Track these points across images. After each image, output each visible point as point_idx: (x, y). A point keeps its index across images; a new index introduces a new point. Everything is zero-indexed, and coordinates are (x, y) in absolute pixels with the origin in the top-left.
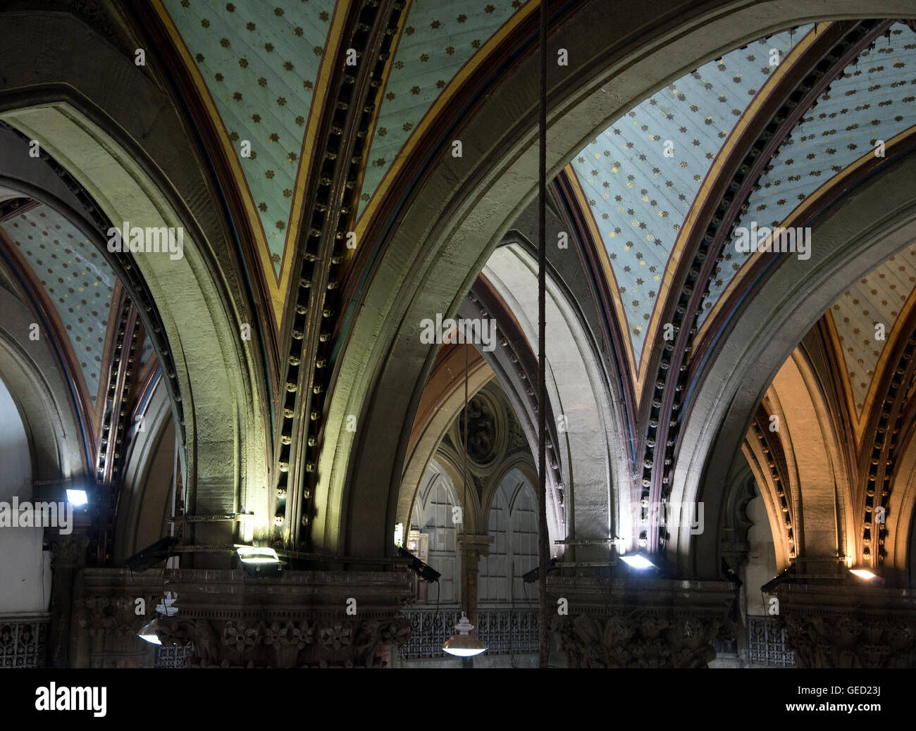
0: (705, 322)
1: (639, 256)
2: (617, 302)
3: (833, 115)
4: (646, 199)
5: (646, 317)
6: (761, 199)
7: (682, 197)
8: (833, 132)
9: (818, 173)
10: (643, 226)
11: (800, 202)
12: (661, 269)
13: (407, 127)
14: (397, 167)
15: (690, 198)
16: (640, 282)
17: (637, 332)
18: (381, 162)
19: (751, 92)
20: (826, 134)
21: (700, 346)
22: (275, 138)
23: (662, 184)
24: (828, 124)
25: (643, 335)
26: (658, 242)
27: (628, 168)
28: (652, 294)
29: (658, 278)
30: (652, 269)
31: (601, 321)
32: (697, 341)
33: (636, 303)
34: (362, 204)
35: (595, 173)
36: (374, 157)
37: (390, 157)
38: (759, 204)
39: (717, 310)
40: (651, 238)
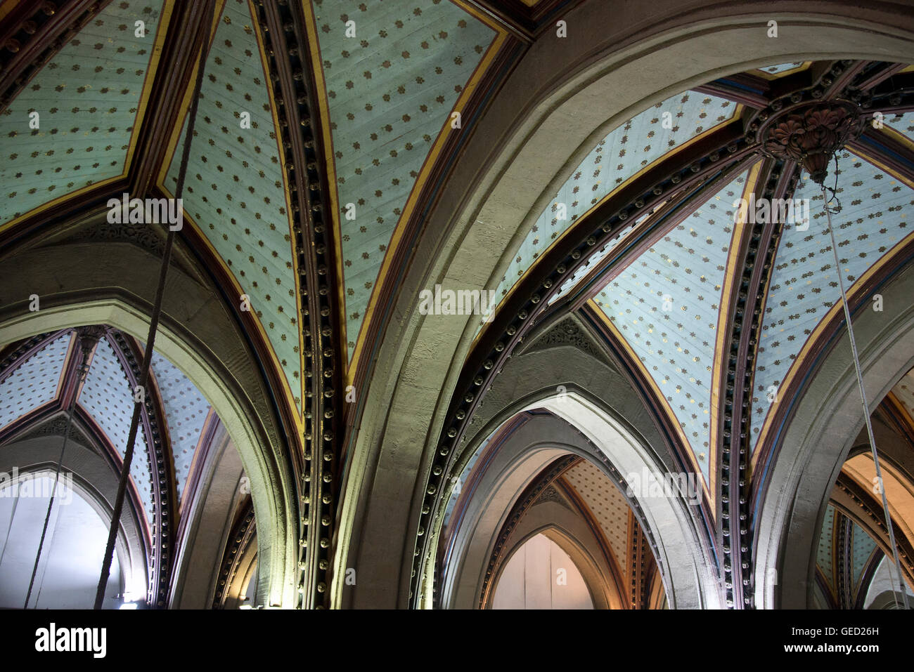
0: (756, 444)
1: (688, 396)
2: (681, 435)
3: (803, 260)
4: (680, 350)
5: (706, 444)
6: (772, 337)
7: (706, 344)
8: (810, 274)
9: (814, 310)
10: (684, 371)
11: (807, 336)
12: (707, 404)
13: (368, 286)
14: (369, 318)
15: (712, 343)
16: (694, 416)
17: (702, 458)
18: (356, 316)
19: (725, 250)
20: (804, 276)
21: (757, 465)
22: (281, 309)
23: (687, 335)
24: (802, 268)
25: (707, 460)
26: (699, 383)
27: (660, 328)
28: (705, 425)
29: (707, 412)
30: (701, 405)
31: (670, 452)
32: (754, 461)
33: (695, 434)
34: (350, 350)
35: (637, 335)
36: (350, 312)
37: (362, 310)
38: (772, 342)
39: (765, 433)
40: (693, 381)
